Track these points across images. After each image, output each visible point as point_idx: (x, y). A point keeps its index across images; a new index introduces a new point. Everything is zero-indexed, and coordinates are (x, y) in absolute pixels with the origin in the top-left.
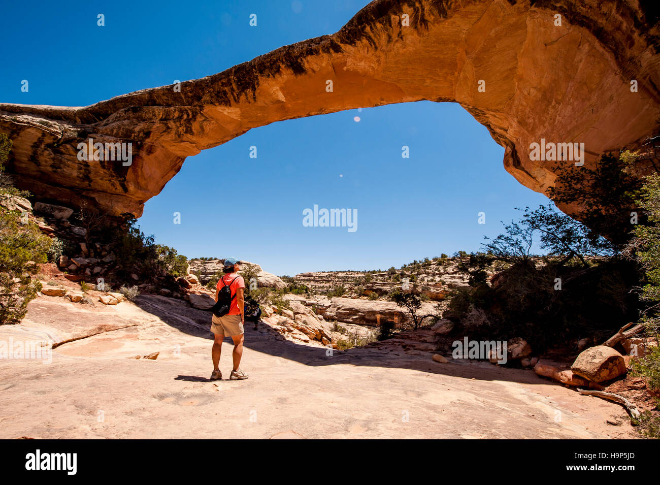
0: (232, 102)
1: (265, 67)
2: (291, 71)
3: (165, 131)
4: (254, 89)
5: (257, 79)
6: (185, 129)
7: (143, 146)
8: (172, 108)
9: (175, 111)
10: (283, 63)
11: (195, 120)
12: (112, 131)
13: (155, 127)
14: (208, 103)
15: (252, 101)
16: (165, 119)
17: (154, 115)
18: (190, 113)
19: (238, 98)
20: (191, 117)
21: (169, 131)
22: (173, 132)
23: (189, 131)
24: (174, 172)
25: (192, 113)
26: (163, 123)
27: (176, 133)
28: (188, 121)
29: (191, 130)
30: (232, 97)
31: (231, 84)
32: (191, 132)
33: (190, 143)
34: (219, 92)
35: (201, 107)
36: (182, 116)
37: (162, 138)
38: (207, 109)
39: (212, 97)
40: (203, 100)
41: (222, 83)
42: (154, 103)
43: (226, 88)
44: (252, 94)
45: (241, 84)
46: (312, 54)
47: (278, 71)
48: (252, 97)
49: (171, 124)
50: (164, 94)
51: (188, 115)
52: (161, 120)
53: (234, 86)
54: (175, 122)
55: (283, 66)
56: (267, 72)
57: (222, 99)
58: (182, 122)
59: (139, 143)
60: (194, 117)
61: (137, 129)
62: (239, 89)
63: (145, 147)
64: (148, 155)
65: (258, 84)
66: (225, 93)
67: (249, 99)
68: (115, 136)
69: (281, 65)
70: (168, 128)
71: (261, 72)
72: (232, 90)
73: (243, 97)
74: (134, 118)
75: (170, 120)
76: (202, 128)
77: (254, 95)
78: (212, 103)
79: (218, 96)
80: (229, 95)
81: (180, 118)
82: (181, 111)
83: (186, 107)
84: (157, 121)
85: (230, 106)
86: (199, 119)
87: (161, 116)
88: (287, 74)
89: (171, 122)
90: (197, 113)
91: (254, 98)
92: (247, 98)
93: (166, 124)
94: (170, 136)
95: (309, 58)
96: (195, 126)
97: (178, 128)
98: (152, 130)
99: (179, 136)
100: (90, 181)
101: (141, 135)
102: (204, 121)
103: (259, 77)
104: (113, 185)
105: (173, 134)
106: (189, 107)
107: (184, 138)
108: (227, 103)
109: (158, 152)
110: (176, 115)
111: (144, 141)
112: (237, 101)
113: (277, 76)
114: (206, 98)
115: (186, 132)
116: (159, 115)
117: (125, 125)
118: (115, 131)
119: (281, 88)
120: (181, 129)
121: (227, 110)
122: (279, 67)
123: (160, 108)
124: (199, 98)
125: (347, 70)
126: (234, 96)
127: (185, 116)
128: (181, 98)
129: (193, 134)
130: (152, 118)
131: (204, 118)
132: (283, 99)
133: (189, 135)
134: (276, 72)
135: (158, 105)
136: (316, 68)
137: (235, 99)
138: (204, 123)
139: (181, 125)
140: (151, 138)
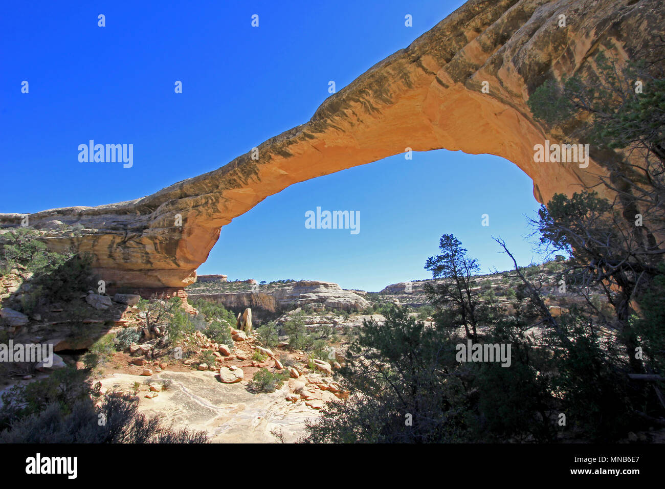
0: (242, 185)
2: (280, 157)
3: (198, 215)
4: (256, 174)
5: (256, 167)
6: (212, 210)
7: (183, 230)
8: (199, 197)
9: (202, 198)
10: (272, 153)
11: (218, 203)
12: (159, 224)
13: (189, 213)
14: (224, 189)
15: (259, 182)
16: (196, 206)
17: (187, 205)
18: (213, 198)
19: (246, 182)
20: (214, 201)
21: (201, 214)
23: (216, 210)
24: (214, 241)
25: (215, 198)
26: (195, 209)
27: (206, 215)
28: (213, 204)
29: (218, 210)
30: (241, 182)
31: (237, 174)
32: (218, 211)
33: (220, 218)
34: (230, 180)
35: (220, 193)
36: (208, 201)
37: (197, 221)
38: (225, 193)
39: (226, 185)
40: (220, 188)
41: (230, 174)
42: (186, 196)
43: (234, 177)
44: (256, 177)
45: (245, 172)
46: (292, 144)
48: (257, 179)
49: (201, 209)
50: (191, 188)
51: (212, 200)
52: (193, 207)
53: (240, 174)
54: (204, 207)
55: (273, 155)
56: (262, 160)
57: (233, 184)
58: (209, 206)
59: (180, 228)
60: (217, 200)
62: (244, 176)
63: (186, 230)
64: (189, 236)
65: (258, 170)
66: (235, 180)
67: (255, 180)
68: (162, 228)
69: (271, 154)
70: (200, 212)
71: (258, 161)
72: (240, 177)
73: (249, 181)
74: (173, 209)
75: (200, 205)
76: (225, 206)
77: (258, 177)
78: (227, 189)
79: (231, 183)
80: (238, 181)
81: (207, 203)
82: (206, 198)
83: (209, 195)
84: (191, 209)
85: (242, 187)
86: (221, 201)
87: (192, 204)
88: (278, 159)
89: (201, 207)
90: (218, 197)
91: (259, 179)
92: (253, 180)
93: (197, 210)
94: (203, 217)
95: (291, 146)
96: (220, 206)
97: (207, 210)
98: (188, 216)
99: (210, 216)
100: (152, 264)
103: (257, 165)
104: (168, 263)
105: (204, 216)
106: (211, 194)
107: (214, 216)
108: (239, 186)
109: (197, 231)
110: (204, 201)
111: (184, 225)
112: (246, 184)
113: (271, 161)
114: (221, 186)
115: (214, 212)
117: (168, 217)
118: (161, 223)
119: (280, 168)
120: (209, 211)
121: (241, 191)
122: (270, 156)
123: (190, 198)
124: (217, 187)
125: (329, 147)
126: (242, 181)
127: (210, 201)
128: (204, 188)
129: (220, 212)
130: (186, 208)
131: (225, 200)
132: (286, 173)
133: (217, 214)
134: (269, 159)
135: (189, 196)
136: (299, 151)
137: (244, 183)
138: (226, 203)
139: (209, 208)
140: (188, 222)
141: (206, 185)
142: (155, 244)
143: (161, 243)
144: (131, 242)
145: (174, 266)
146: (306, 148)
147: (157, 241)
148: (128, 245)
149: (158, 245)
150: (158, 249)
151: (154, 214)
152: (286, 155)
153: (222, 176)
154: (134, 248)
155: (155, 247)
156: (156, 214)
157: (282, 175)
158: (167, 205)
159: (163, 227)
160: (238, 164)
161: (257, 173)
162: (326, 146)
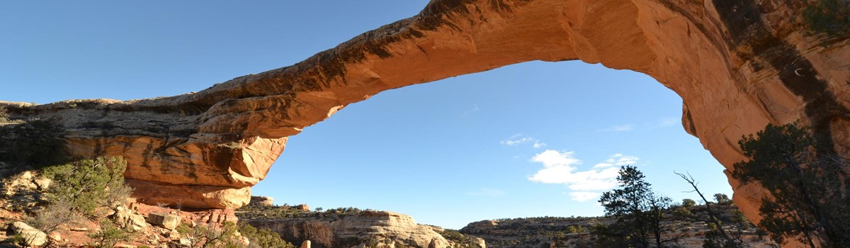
0: (323, 87)
1: (348, 55)
2: (375, 56)
3: (261, 121)
4: (342, 75)
5: (343, 65)
6: (281, 116)
7: (241, 138)
8: (265, 98)
9: (268, 100)
10: (366, 51)
11: (289, 107)
12: (211, 128)
13: (251, 117)
14: (299, 91)
15: (343, 85)
16: (260, 109)
17: (249, 107)
18: (283, 101)
19: (329, 84)
20: (284, 104)
21: (265, 119)
22: (270, 120)
23: (285, 116)
25: (286, 101)
26: (258, 113)
27: (273, 121)
28: (283, 108)
29: (287, 115)
31: (318, 73)
32: (288, 117)
33: (289, 126)
34: (308, 80)
35: (293, 95)
36: (276, 104)
37: (260, 127)
38: (300, 95)
39: (302, 85)
40: (293, 88)
41: (309, 73)
42: (249, 95)
43: (314, 77)
44: (341, 79)
45: (328, 72)
46: (393, 41)
47: (363, 56)
48: (342, 81)
49: (266, 113)
50: (255, 86)
51: (282, 103)
52: (256, 110)
53: (321, 74)
54: (270, 111)
55: (366, 54)
56: (351, 59)
57: (311, 85)
58: (276, 110)
59: (238, 136)
60: (288, 104)
61: (234, 123)
62: (327, 77)
63: (244, 139)
64: (248, 145)
65: (345, 70)
66: (314, 81)
67: (340, 83)
69: (364, 52)
70: (264, 117)
71: (346, 60)
72: (321, 77)
73: (333, 83)
74: (231, 111)
75: (265, 109)
76: (297, 112)
77: (344, 79)
78: (303, 90)
79: (308, 84)
80: (318, 81)
81: (274, 106)
82: (275, 100)
83: (278, 96)
84: (253, 112)
85: (322, 90)
86: (293, 105)
87: (256, 107)
88: (372, 59)
89: (266, 111)
90: (290, 100)
91: (345, 82)
92: (337, 83)
93: (262, 114)
94: (267, 124)
95: (391, 44)
96: (290, 112)
97: (274, 116)
98: (249, 121)
99: (276, 123)
100: (196, 177)
101: (239, 127)
102: (298, 106)
104: (217, 178)
105: (270, 122)
106: (282, 96)
107: (282, 124)
108: (318, 89)
109: (258, 141)
110: (271, 103)
111: (242, 133)
112: (328, 86)
113: (363, 61)
114: (296, 86)
115: (283, 118)
116: (254, 106)
117: (223, 121)
118: (214, 128)
119: (371, 70)
120: (277, 116)
121: (319, 95)
122: (363, 54)
123: (254, 99)
124: (290, 87)
125: (437, 49)
126: (323, 83)
127: (279, 104)
128: (273, 87)
129: (290, 119)
130: (247, 110)
131: (298, 104)
132: (378, 76)
133: (285, 120)
134: (361, 58)
135: (253, 96)
136: (401, 51)
137: (325, 85)
138: (299, 108)
139: (276, 113)
140: (249, 129)
141: (276, 83)
142: (204, 153)
143: (211, 152)
144: (173, 149)
145: (225, 182)
146: (409, 48)
147: (207, 150)
148: (169, 153)
149: (208, 154)
150: (207, 160)
151: (204, 115)
152: (383, 54)
153: (298, 73)
154: (176, 156)
155: (204, 158)
156: (207, 115)
157: (373, 79)
158: (222, 105)
159: (216, 132)
160: (321, 60)
161: (344, 74)
162: (434, 47)
